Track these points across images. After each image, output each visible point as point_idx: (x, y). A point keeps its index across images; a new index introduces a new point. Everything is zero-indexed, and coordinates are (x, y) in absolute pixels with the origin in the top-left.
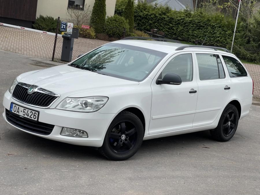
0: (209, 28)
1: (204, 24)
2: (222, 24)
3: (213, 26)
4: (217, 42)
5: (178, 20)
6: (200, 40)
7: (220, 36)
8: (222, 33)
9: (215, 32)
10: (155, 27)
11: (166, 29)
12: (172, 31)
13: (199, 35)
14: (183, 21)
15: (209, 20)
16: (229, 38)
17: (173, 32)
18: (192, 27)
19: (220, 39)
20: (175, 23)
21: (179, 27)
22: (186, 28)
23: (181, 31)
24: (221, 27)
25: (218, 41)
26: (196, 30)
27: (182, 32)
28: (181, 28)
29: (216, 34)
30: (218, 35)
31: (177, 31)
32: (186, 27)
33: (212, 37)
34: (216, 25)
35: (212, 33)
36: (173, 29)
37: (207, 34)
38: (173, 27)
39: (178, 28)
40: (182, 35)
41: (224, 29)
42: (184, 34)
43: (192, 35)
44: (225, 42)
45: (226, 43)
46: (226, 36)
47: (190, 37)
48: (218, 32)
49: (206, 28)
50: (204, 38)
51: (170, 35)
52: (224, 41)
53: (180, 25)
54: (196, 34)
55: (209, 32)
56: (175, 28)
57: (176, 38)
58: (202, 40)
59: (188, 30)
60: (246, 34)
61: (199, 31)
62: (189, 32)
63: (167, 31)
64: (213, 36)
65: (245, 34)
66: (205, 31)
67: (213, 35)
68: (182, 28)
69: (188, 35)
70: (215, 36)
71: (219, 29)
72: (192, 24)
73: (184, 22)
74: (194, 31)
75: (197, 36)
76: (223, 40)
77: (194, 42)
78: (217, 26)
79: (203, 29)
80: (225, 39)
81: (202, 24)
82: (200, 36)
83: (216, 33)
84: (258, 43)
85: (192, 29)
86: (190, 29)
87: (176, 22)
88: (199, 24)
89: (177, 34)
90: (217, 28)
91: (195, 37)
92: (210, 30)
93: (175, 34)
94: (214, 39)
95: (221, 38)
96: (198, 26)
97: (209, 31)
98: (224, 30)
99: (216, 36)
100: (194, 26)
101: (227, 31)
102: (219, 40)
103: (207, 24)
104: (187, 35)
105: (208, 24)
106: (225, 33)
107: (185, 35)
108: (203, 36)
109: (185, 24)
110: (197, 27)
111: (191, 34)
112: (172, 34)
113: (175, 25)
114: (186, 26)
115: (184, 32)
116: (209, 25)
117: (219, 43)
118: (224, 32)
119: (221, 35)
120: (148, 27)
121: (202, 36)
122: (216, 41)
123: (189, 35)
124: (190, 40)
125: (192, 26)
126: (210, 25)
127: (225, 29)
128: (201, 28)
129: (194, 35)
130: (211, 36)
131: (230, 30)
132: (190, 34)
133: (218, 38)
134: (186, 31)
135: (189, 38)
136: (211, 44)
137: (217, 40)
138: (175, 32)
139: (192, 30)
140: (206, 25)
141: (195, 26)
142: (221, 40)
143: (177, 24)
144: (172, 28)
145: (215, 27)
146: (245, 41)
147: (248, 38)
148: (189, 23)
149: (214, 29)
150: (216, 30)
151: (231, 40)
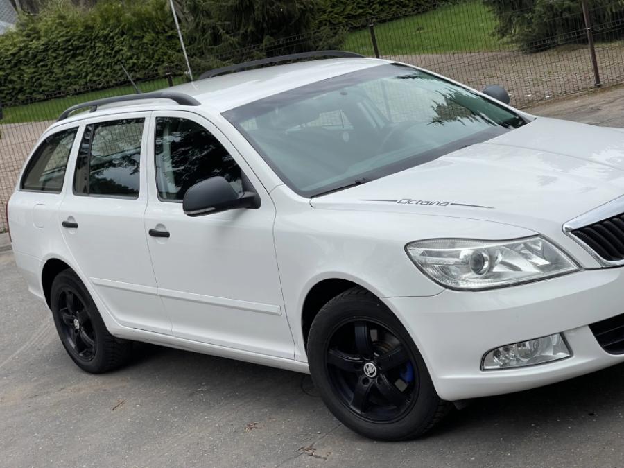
0: (98, 45)
1: (81, 40)
2: (125, 25)
3: (106, 37)
4: (132, 71)
5: (14, 55)
6: (90, 80)
7: (133, 55)
8: (135, 43)
9: (116, 48)
12: (10, 86)
13: (81, 70)
14: (28, 53)
15: (88, 28)
16: (157, 51)
17: (14, 88)
18: (55, 58)
19: (135, 61)
20: (8, 64)
21: (23, 70)
22: (42, 66)
23: (32, 78)
24: (125, 31)
25: (135, 68)
26: (69, 62)
27: (37, 80)
28: (28, 71)
29: (121, 52)
30: (129, 54)
31: (24, 82)
32: (41, 64)
33: (116, 64)
34: (112, 31)
35: (111, 54)
36: (11, 82)
37: (101, 62)
38: (8, 75)
39: (22, 75)
40: (41, 85)
41: (135, 34)
42: (44, 83)
43: (64, 78)
44: (151, 64)
45: (154, 65)
46: (147, 49)
47: (60, 83)
48: (123, 46)
49: (91, 48)
50: (96, 73)
51: (9, 97)
52: (147, 63)
53: (25, 65)
54: (74, 70)
55: (101, 54)
56: (13, 78)
58: (95, 78)
59: (49, 69)
60: (201, 25)
61: (78, 61)
62: (52, 73)
64: (118, 61)
65: (197, 25)
66: (92, 56)
67: (114, 57)
68: (33, 70)
69: (56, 81)
71: (122, 39)
72: (52, 52)
73: (30, 55)
74: (65, 64)
75: (77, 74)
76: (144, 59)
78: (116, 34)
79: (85, 53)
80: (147, 57)
81: (76, 42)
82: (86, 72)
83: (122, 50)
84: (238, 34)
85: (58, 62)
86: (52, 64)
87: (9, 62)
88: (69, 46)
89: (25, 88)
90: (118, 38)
91: (75, 78)
92: (103, 50)
93: (21, 90)
94: (124, 66)
95: (138, 58)
96: (70, 51)
97: (101, 51)
98: (135, 38)
99: (124, 57)
100: (59, 55)
101: (143, 37)
102: (134, 64)
103: (88, 37)
104: (53, 81)
105: (91, 35)
106: (140, 42)
107: (48, 84)
108: (92, 69)
109: (34, 57)
110: (68, 54)
111: (62, 75)
112: (14, 94)
113: (10, 69)
114: (39, 62)
115: (43, 78)
116: (95, 38)
117: (137, 70)
118: (137, 40)
119: (135, 51)
121: (90, 69)
122: (130, 68)
123: (58, 79)
125: (54, 55)
126: (97, 37)
127: (137, 33)
128: (78, 52)
129: (70, 75)
130: (112, 63)
131: (150, 30)
132: (58, 76)
133: (131, 61)
134: (46, 74)
135: (60, 87)
137: (131, 65)
138: (18, 87)
139: (59, 65)
140: (86, 41)
141: (61, 52)
142: (140, 62)
143: (15, 65)
144: (6, 80)
145: (112, 37)
146: (206, 40)
147: (210, 32)
148: (43, 52)
149: (110, 43)
150: (115, 43)
151: (163, 52)
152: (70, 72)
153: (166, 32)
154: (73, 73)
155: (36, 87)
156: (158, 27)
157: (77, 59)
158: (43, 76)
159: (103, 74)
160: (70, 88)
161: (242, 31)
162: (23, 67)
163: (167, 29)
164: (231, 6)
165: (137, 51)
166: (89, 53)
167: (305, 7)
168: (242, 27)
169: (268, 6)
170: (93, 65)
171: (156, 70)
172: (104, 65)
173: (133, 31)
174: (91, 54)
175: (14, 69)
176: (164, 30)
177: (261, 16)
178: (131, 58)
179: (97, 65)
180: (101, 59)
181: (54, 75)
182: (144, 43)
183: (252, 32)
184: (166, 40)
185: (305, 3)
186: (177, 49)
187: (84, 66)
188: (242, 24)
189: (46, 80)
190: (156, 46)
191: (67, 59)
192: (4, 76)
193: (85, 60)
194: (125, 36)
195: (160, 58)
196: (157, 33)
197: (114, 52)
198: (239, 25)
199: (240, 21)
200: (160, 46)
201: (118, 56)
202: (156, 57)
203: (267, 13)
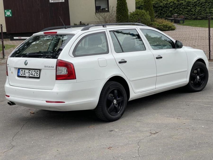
5: (195, 2)
10: (175, 13)
11: (185, 12)
12: (191, 13)
14: (199, 2)
17: (192, 14)
18: (208, 5)
20: (192, 5)
21: (197, 8)
22: (203, 8)
23: (199, 11)
27: (200, 12)
28: (198, 8)
31: (196, 12)
32: (203, 7)
36: (192, 11)
38: (191, 9)
39: (196, 10)
40: (201, 14)
42: (202, 13)
51: (190, 16)
53: (198, 6)
56: (193, 10)
57: (196, 18)
62: (206, 10)
63: (186, 14)
68: (200, 9)
69: (206, 13)
72: (208, 3)
73: (200, 3)
74: (211, 8)
85: (209, 7)
86: (206, 7)
87: (193, 4)
89: (195, 14)
93: (194, 15)
100: (210, 4)
104: (205, 13)
107: (204, 14)
109: (201, 4)
111: (209, 12)
113: (193, 7)
114: (202, 6)
115: (202, 12)
120: (169, 14)
123: (207, 13)
125: (208, 4)
129: (211, 12)
132: (207, 12)
138: (193, 13)
139: (209, 8)
141: (211, 4)
143: (195, 6)
144: (190, 10)
148: (205, 3)
152: (212, 11)
155: (199, 14)
158: (202, 11)
162: (197, 7)
175: (194, 7)
181: (206, 11)
189: (203, 13)
192: (190, 9)
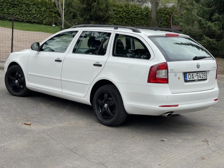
0: (24, 6)
1: (18, 2)
2: (36, 2)
3: (28, 4)
6: (17, 17)
7: (36, 13)
8: (38, 9)
9: (30, 9)
13: (15, 13)
16: (45, 14)
18: (6, 6)
19: (36, 16)
24: (35, 4)
25: (35, 18)
26: (11, 9)
30: (34, 12)
33: (28, 14)
34: (30, 3)
37: (23, 12)
41: (39, 6)
43: (7, 14)
45: (42, 19)
46: (42, 13)
47: (5, 15)
49: (21, 6)
50: (20, 15)
52: (40, 18)
54: (11, 12)
55: (24, 9)
58: (19, 17)
59: (3, 9)
61: (14, 9)
62: (3, 11)
64: (29, 13)
65: (68, 10)
66: (20, 9)
67: (28, 12)
69: (4, 14)
70: (32, 13)
71: (33, 7)
72: (6, 3)
74: (9, 9)
75: (12, 14)
76: (39, 16)
77: (10, 19)
78: (32, 4)
79: (18, 7)
80: (41, 16)
81: (16, 3)
82: (16, 14)
83: (32, 10)
84: (83, 18)
85: (7, 7)
86: (4, 8)
88: (13, 3)
90: (32, 6)
91: (11, 15)
92: (25, 8)
94: (31, 16)
95: (37, 15)
96: (13, 5)
97: (24, 8)
98: (39, 7)
100: (8, 5)
101: (41, 8)
102: (35, 16)
103: (21, 2)
104: (2, 13)
105: (22, 2)
106: (40, 10)
108: (19, 14)
110: (11, 6)
111: (7, 12)
116: (23, 3)
118: (39, 9)
119: (37, 12)
121: (18, 14)
123: (5, 13)
124: (7, 19)
125: (6, 5)
126: (24, 3)
127: (40, 6)
128: (15, 6)
131: (44, 6)
133: (35, 15)
136: (29, 20)
137: (34, 16)
139: (7, 8)
140: (20, 3)
141: (9, 4)
142: (38, 16)
145: (30, 5)
146: (70, 16)
147: (72, 14)
148: (2, 2)
149: (28, 6)
150: (31, 7)
151: (47, 15)
152: (10, 12)
153: (50, 9)
154: (11, 13)
156: (48, 6)
157: (14, 8)
159: (23, 16)
160: (8, 18)
161: (84, 17)
163: (51, 8)
164: (83, 7)
165: (38, 12)
166: (19, 8)
167: (109, 16)
168: (85, 16)
169: (97, 12)
170: (19, 12)
171: (43, 21)
172: (24, 13)
173: (38, 5)
174: (20, 8)
176: (50, 8)
177: (93, 14)
178: (35, 14)
179: (21, 13)
180: (23, 11)
181: (4, 12)
182: (41, 10)
183: (88, 19)
184: (49, 12)
185: (110, 14)
186: (52, 16)
187: (16, 12)
188: (85, 15)
190: (45, 13)
191: (11, 7)
193: (17, 10)
194: (35, 6)
195: (45, 17)
196: (47, 8)
197: (29, 10)
198: (84, 15)
199: (85, 14)
200: (47, 13)
201: (30, 12)
202: (44, 16)
203: (96, 14)
